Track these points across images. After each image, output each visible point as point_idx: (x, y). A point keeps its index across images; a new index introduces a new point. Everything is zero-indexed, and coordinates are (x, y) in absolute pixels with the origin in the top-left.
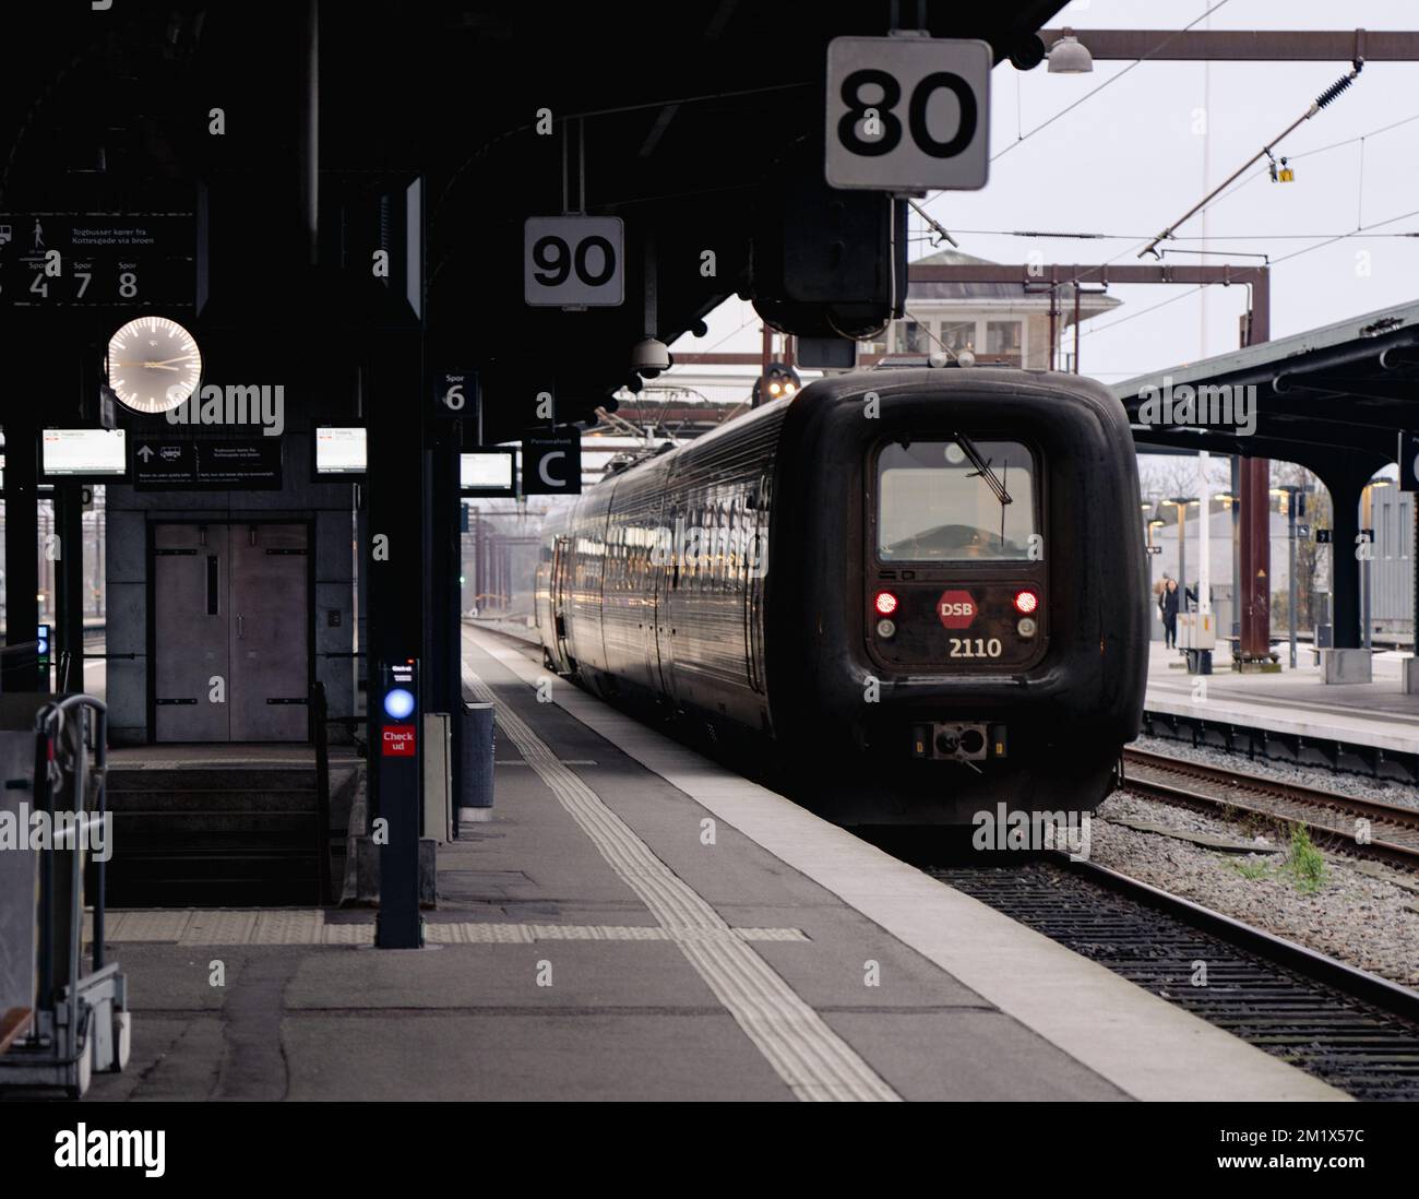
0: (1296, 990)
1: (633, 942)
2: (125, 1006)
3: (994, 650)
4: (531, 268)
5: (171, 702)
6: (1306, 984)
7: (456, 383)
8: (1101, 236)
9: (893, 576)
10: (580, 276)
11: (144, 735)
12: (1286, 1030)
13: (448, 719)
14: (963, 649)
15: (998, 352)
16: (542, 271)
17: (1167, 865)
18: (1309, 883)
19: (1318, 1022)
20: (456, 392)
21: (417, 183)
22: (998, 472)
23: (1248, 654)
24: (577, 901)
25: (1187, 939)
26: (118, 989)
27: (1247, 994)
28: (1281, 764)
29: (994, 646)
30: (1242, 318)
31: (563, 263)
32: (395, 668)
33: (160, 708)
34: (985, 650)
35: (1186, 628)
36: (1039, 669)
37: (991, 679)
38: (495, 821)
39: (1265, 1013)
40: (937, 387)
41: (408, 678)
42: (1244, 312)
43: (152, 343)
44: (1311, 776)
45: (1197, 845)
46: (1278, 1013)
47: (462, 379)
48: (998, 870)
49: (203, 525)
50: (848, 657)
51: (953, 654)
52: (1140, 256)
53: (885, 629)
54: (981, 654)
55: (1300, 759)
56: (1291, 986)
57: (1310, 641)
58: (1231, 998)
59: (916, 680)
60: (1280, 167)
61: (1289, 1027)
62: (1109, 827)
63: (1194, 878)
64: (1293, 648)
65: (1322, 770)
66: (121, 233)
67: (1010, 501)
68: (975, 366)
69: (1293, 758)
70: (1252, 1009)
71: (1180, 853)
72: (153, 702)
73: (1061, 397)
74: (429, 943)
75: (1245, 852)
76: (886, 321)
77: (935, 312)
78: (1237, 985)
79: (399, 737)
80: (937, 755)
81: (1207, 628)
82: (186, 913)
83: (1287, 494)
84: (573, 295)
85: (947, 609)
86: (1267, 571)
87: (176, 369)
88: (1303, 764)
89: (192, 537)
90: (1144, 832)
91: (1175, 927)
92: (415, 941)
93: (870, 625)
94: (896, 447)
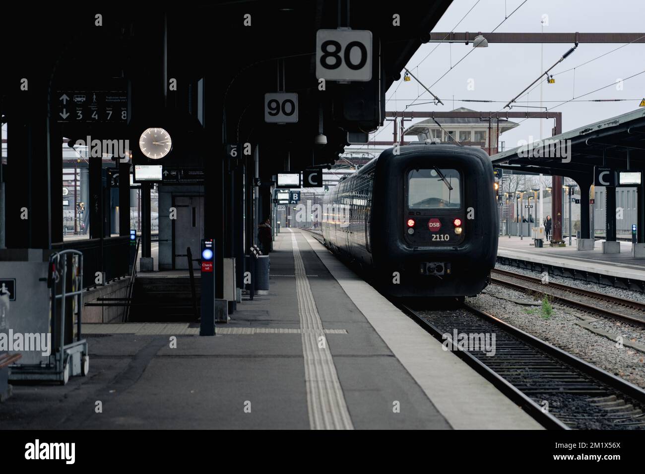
0: (529, 351)
1: (288, 334)
2: (87, 354)
3: (447, 238)
4: (267, 110)
5: (180, 256)
6: (533, 349)
7: (234, 148)
8: (491, 101)
9: (413, 214)
10: (283, 112)
11: (171, 267)
12: (520, 364)
13: (235, 260)
14: (436, 238)
15: (478, 141)
16: (270, 111)
17: (504, 310)
18: (547, 316)
19: (531, 361)
20: (234, 151)
21: (202, 80)
22: (448, 179)
23: (554, 241)
24: (276, 320)
25: (500, 334)
26: (85, 348)
27: (512, 352)
28: (558, 277)
29: (447, 237)
30: (553, 129)
31: (278, 108)
32: (206, 243)
33: (177, 258)
34: (444, 238)
35: (534, 232)
36: (461, 245)
37: (445, 248)
38: (270, 295)
39: (515, 358)
40: (428, 151)
41: (210, 246)
42: (553, 127)
43: (156, 136)
44: (566, 281)
45: (516, 303)
46: (520, 358)
47: (236, 146)
48: (448, 311)
49: (191, 197)
50: (398, 241)
51: (433, 240)
52: (504, 108)
53: (411, 231)
54: (442, 240)
55: (564, 275)
56: (528, 349)
57: (575, 236)
58: (506, 353)
59: (421, 248)
60: (550, 78)
61: (521, 363)
62: (490, 298)
63: (511, 314)
64: (570, 239)
65: (570, 279)
66: (122, 98)
67: (452, 189)
68: (441, 144)
69: (561, 275)
70: (511, 357)
71: (510, 306)
72: (174, 256)
73: (469, 154)
74: (218, 334)
75: (530, 305)
76: (378, 127)
77: (458, 128)
78: (510, 349)
79: (207, 265)
80: (428, 273)
81: (541, 232)
82: (143, 324)
83: (568, 187)
84: (281, 119)
85: (431, 225)
86: (561, 214)
87: (163, 144)
88: (565, 277)
89: (187, 201)
90: (501, 299)
91: (498, 330)
92: (212, 333)
93: (406, 230)
94: (415, 171)
